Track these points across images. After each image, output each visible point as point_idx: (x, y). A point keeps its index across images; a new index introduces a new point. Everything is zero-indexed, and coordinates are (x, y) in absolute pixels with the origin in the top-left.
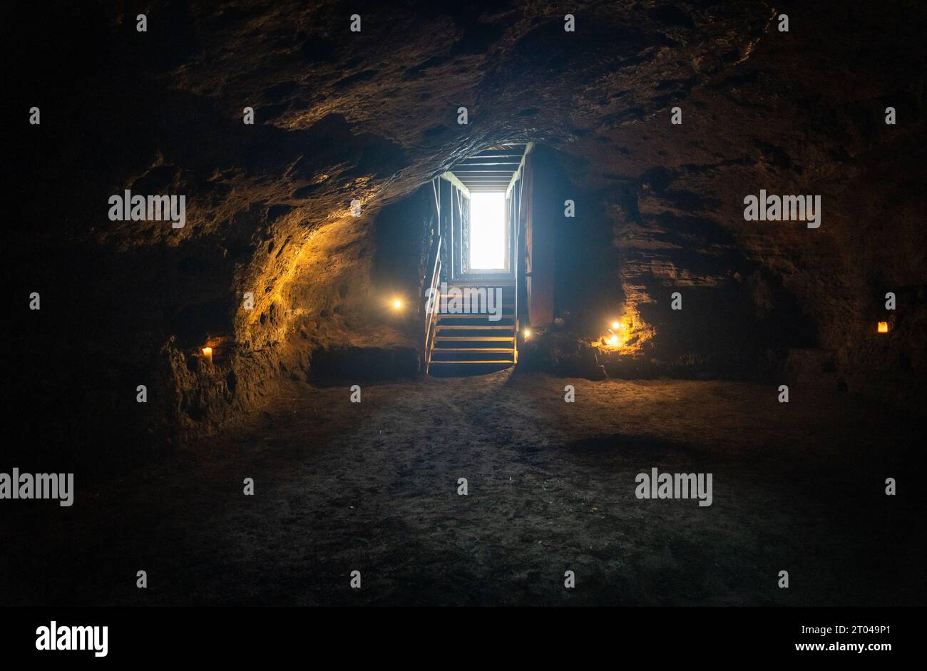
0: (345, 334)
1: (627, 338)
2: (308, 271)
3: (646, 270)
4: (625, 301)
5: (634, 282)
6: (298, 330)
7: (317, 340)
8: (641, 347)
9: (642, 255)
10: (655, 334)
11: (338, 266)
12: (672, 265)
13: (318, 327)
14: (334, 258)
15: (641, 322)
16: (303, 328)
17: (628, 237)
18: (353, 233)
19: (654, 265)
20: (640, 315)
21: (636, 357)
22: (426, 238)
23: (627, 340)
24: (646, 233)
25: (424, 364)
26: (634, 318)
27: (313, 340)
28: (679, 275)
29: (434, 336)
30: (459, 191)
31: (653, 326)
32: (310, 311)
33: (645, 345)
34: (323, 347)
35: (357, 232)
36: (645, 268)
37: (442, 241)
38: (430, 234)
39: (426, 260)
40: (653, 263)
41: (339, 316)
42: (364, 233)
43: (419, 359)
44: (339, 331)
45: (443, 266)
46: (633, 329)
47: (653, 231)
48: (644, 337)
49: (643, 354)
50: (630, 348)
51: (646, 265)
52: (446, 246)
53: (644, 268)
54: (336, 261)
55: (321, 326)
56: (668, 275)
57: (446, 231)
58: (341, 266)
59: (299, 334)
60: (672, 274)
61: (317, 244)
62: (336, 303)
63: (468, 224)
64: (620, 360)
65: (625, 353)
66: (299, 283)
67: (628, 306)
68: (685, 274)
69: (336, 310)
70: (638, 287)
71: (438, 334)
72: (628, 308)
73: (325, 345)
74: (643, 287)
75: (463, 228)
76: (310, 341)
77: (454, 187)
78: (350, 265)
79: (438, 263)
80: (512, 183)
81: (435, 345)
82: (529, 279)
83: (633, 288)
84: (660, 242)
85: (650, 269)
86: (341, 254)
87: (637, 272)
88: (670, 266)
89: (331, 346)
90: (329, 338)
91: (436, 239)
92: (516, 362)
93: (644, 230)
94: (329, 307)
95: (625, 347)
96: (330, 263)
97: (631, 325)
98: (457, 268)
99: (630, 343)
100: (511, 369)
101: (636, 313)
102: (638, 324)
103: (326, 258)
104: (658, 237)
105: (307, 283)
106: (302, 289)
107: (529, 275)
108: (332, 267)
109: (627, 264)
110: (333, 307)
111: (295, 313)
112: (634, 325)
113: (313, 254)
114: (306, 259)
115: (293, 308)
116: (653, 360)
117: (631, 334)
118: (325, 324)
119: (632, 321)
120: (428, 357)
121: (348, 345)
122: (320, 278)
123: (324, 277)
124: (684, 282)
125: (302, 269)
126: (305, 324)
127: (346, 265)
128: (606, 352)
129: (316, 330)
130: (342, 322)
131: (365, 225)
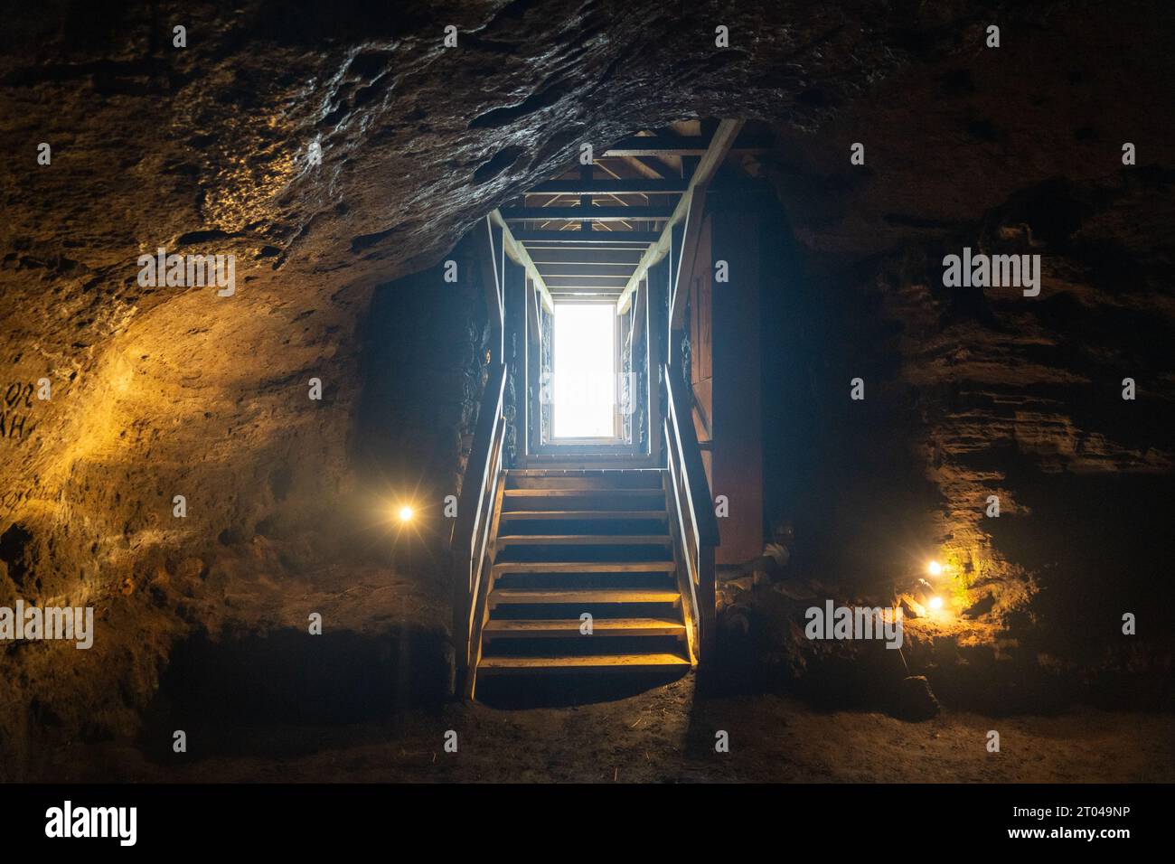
0: (276, 587)
1: (964, 601)
2: (179, 434)
3: (1001, 435)
4: (945, 508)
5: (969, 461)
6: (142, 585)
7: (194, 610)
8: (1004, 624)
9: (991, 398)
10: (1035, 590)
11: (265, 424)
12: (1066, 421)
13: (204, 575)
14: (253, 406)
15: (998, 560)
16: (162, 577)
17: (949, 358)
18: (298, 346)
19: (1022, 423)
20: (992, 541)
21: (1002, 651)
22: (476, 368)
23: (968, 604)
24: (1006, 345)
25: (464, 671)
26: (975, 549)
27: (181, 610)
28: (1080, 448)
29: (490, 587)
30: (538, 293)
31: (1028, 569)
32: (185, 534)
33: (1014, 618)
34: (204, 630)
35: (313, 343)
36: (999, 430)
37: (508, 380)
38: (484, 359)
39: (475, 411)
40: (1021, 417)
41: (268, 543)
42: (331, 349)
43: (453, 661)
44: (263, 580)
45: (509, 430)
46: (973, 577)
47: (1027, 341)
48: (1010, 597)
49: (1014, 642)
50: (978, 625)
51: (1001, 423)
52: (513, 391)
53: (997, 431)
54: (257, 412)
55: (213, 571)
56: (1054, 446)
57: (515, 362)
58: (274, 425)
59: (146, 596)
60: (1066, 445)
61: (196, 367)
62: (260, 512)
63: (550, 358)
64: (964, 661)
65: (972, 641)
66: (149, 465)
67: (958, 519)
68: (1095, 443)
69: (262, 527)
70: (985, 476)
71: (499, 584)
72: (959, 526)
73: (211, 625)
74: (997, 475)
75: (543, 364)
76: (173, 613)
77: (531, 282)
78: (297, 423)
79: (500, 423)
80: (633, 285)
81: (491, 612)
82: (706, 456)
83: (968, 476)
84: (1042, 368)
85: (1013, 431)
86: (273, 398)
87: (978, 440)
88: (1062, 425)
89: (227, 627)
90: (227, 602)
91: (496, 372)
92: (694, 662)
93: (1001, 338)
94: (243, 522)
95: (966, 625)
96: (241, 419)
97: (969, 567)
98: (534, 434)
99: (973, 613)
100: (685, 684)
101: (980, 537)
102: (990, 564)
103: (228, 405)
104: (1036, 355)
105: (176, 465)
106: (161, 480)
107: (707, 446)
108: (248, 428)
109: (950, 421)
110: (251, 522)
111: (133, 543)
112: (977, 565)
113: (190, 392)
114: (167, 404)
115: (128, 530)
116: (1043, 659)
117: (969, 588)
118: (227, 565)
119: (970, 558)
120: (474, 652)
121: (271, 623)
122: (217, 453)
123: (226, 450)
124: (1093, 462)
125: (156, 431)
126: (171, 567)
127: (286, 423)
128: (921, 637)
129: (198, 581)
130: (273, 556)
131: (332, 329)
